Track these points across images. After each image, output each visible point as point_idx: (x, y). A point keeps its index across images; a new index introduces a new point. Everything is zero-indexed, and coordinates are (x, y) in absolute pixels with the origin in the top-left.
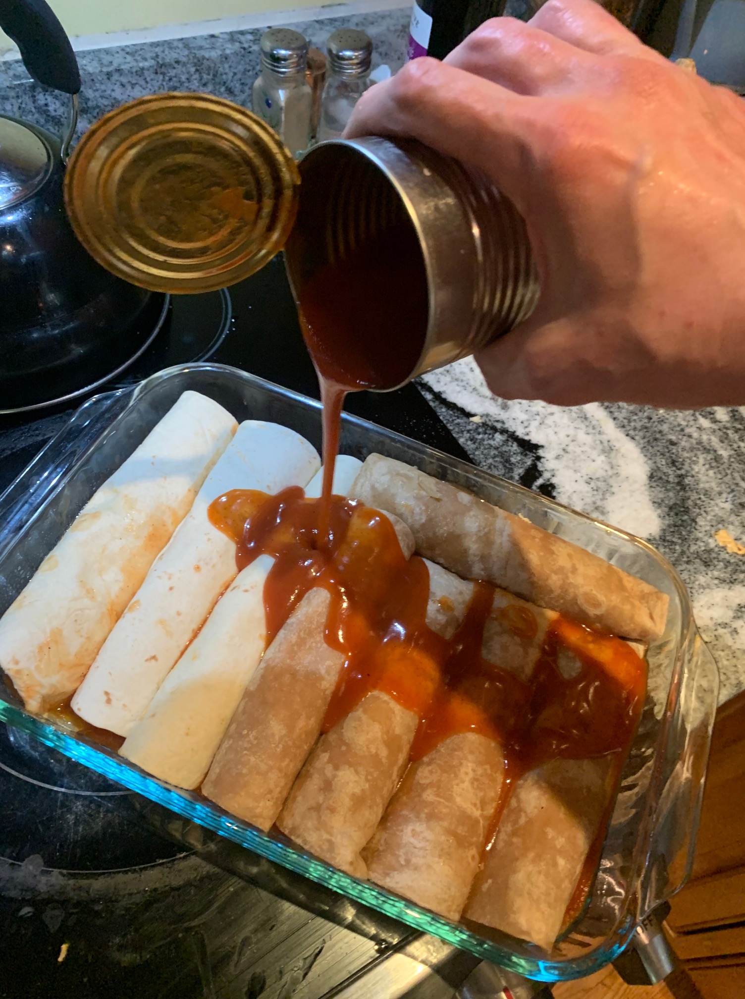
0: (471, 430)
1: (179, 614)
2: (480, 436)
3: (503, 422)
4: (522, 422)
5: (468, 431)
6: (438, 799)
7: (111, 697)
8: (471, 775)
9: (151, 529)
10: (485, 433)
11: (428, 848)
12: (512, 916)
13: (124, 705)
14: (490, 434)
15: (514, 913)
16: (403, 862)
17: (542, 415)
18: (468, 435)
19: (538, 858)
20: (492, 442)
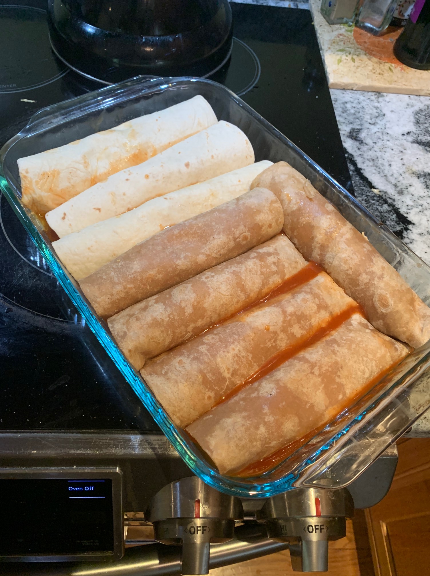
0: (369, 196)
1: (124, 194)
2: (374, 202)
3: (394, 201)
4: (407, 206)
5: (367, 196)
6: (206, 352)
7: (66, 217)
8: (236, 352)
9: (137, 151)
10: (378, 201)
11: (183, 373)
12: (209, 437)
13: (70, 225)
14: (381, 203)
15: (211, 436)
16: (163, 372)
17: (424, 207)
18: (366, 198)
19: (248, 418)
20: (379, 208)
